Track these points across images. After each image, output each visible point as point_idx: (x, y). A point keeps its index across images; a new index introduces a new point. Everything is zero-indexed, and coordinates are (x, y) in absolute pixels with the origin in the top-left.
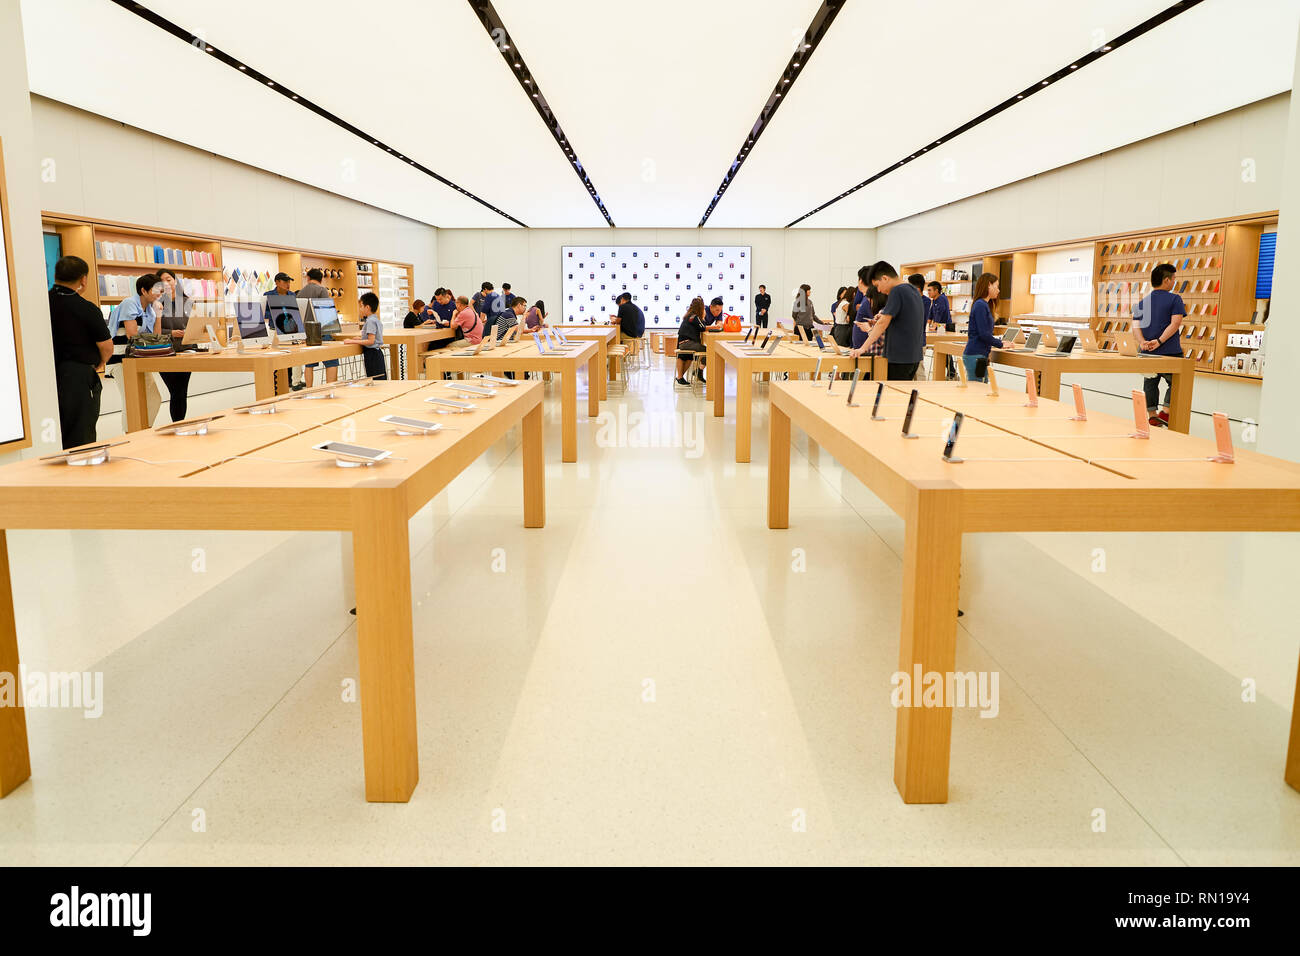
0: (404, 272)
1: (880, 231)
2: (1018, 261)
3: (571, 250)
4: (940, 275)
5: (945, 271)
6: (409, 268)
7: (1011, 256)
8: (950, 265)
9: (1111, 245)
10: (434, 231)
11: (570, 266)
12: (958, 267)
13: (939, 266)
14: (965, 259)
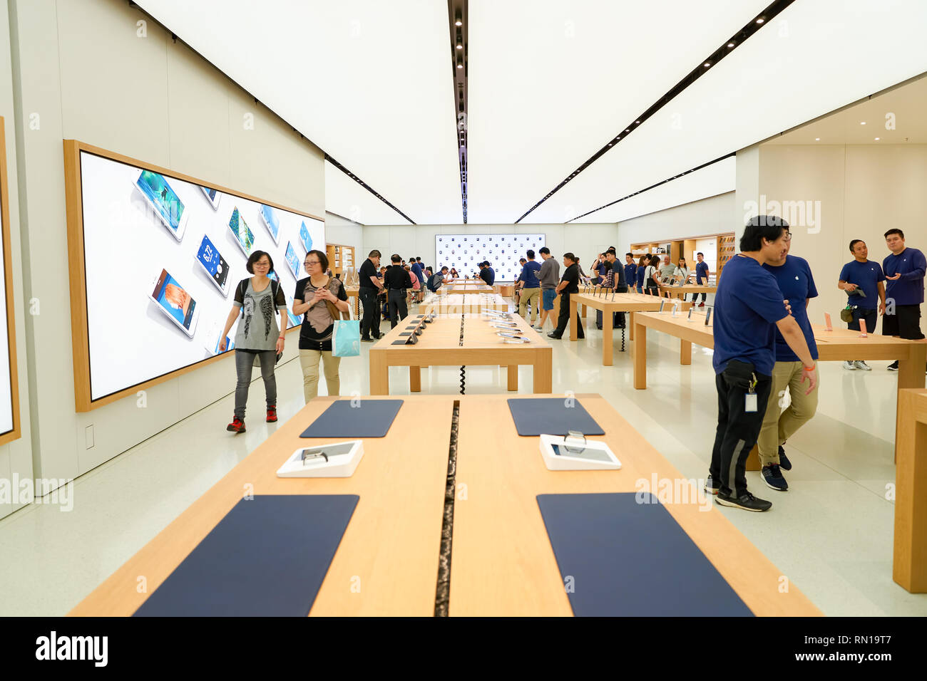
0: (350, 251)
1: (619, 225)
2: (686, 243)
3: (441, 237)
4: (650, 250)
5: (653, 248)
6: (352, 249)
7: (683, 241)
8: (656, 245)
9: (723, 238)
10: (361, 227)
11: (440, 246)
12: (660, 246)
13: (650, 245)
14: (664, 242)
